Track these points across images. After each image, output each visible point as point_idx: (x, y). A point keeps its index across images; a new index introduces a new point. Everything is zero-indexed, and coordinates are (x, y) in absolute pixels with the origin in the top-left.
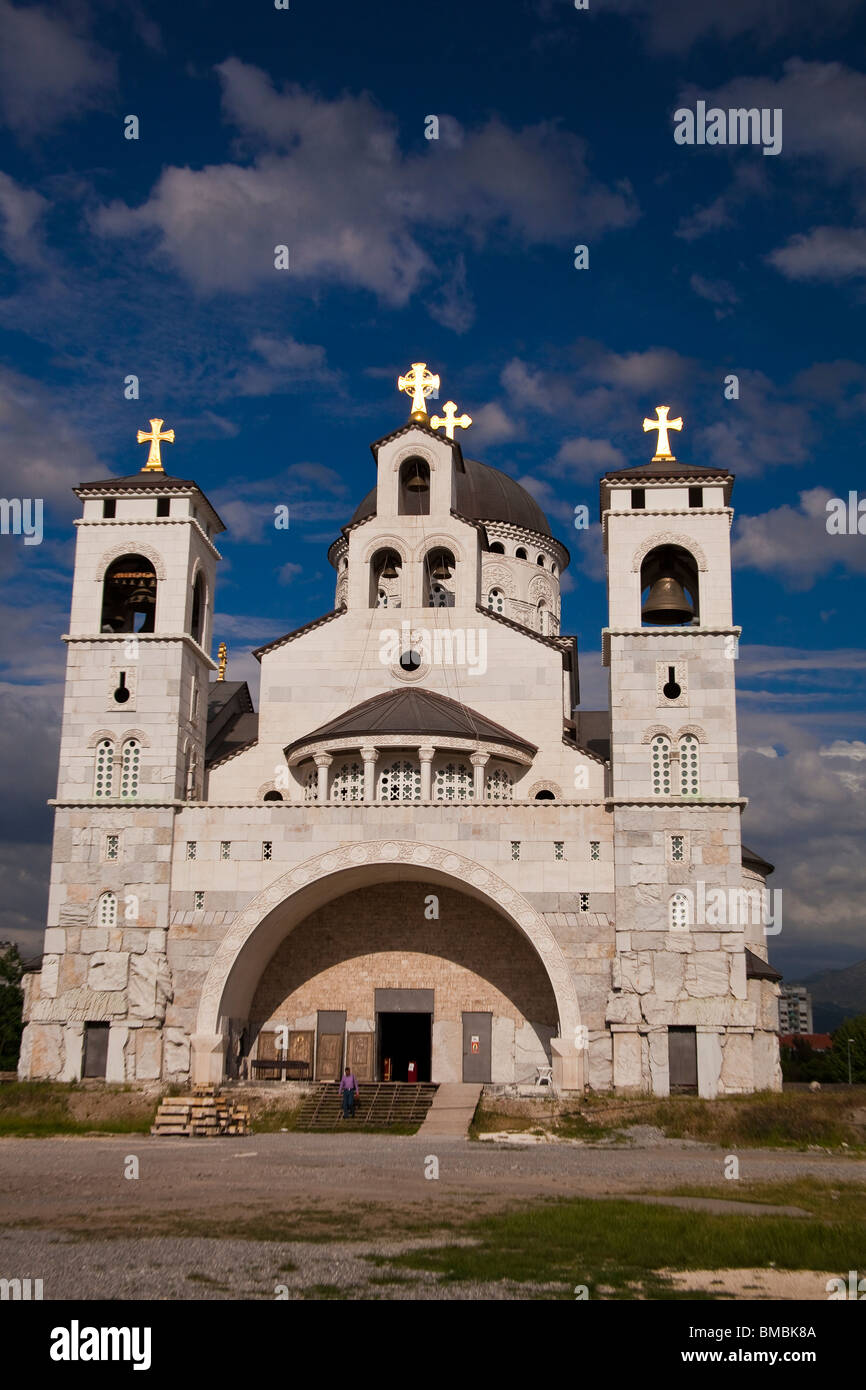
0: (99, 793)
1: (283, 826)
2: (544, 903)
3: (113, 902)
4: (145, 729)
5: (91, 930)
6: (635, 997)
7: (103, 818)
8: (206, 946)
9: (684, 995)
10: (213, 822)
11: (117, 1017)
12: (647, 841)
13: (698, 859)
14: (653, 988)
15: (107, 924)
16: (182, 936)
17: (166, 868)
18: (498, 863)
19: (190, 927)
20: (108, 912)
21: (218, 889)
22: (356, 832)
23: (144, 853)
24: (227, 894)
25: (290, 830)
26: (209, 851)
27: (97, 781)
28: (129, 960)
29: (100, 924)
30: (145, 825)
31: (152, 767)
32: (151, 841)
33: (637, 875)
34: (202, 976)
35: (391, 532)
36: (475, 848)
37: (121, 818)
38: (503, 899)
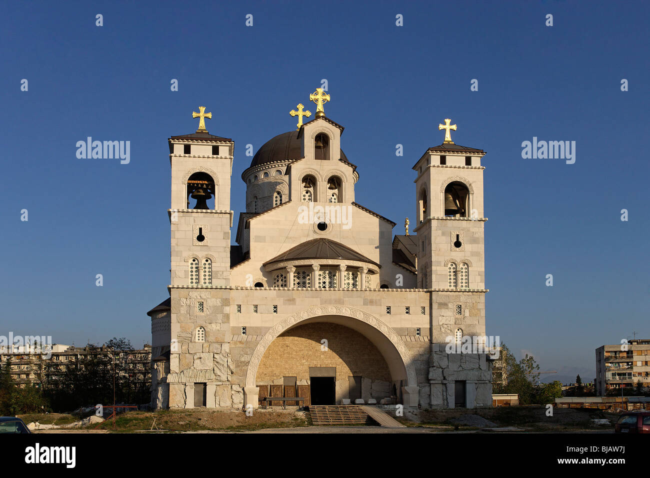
0: (192, 283)
1: (282, 298)
2: (400, 332)
3: (203, 331)
4: (214, 254)
5: (193, 344)
6: (441, 370)
7: (194, 294)
8: (248, 350)
9: (461, 369)
10: (248, 296)
11: (210, 381)
12: (446, 307)
13: (467, 314)
14: (448, 366)
15: (201, 341)
16: (237, 346)
17: (227, 317)
18: (381, 316)
19: (240, 342)
20: (201, 335)
21: (252, 325)
22: (317, 301)
23: (217, 310)
24: (257, 328)
25: (286, 300)
26: (248, 309)
27: (190, 277)
28: (214, 356)
29: (197, 341)
30: (216, 297)
31: (218, 271)
32: (220, 304)
33: (442, 321)
34: (247, 363)
35: (312, 167)
36: (370, 309)
37: (205, 294)
38: (384, 330)
